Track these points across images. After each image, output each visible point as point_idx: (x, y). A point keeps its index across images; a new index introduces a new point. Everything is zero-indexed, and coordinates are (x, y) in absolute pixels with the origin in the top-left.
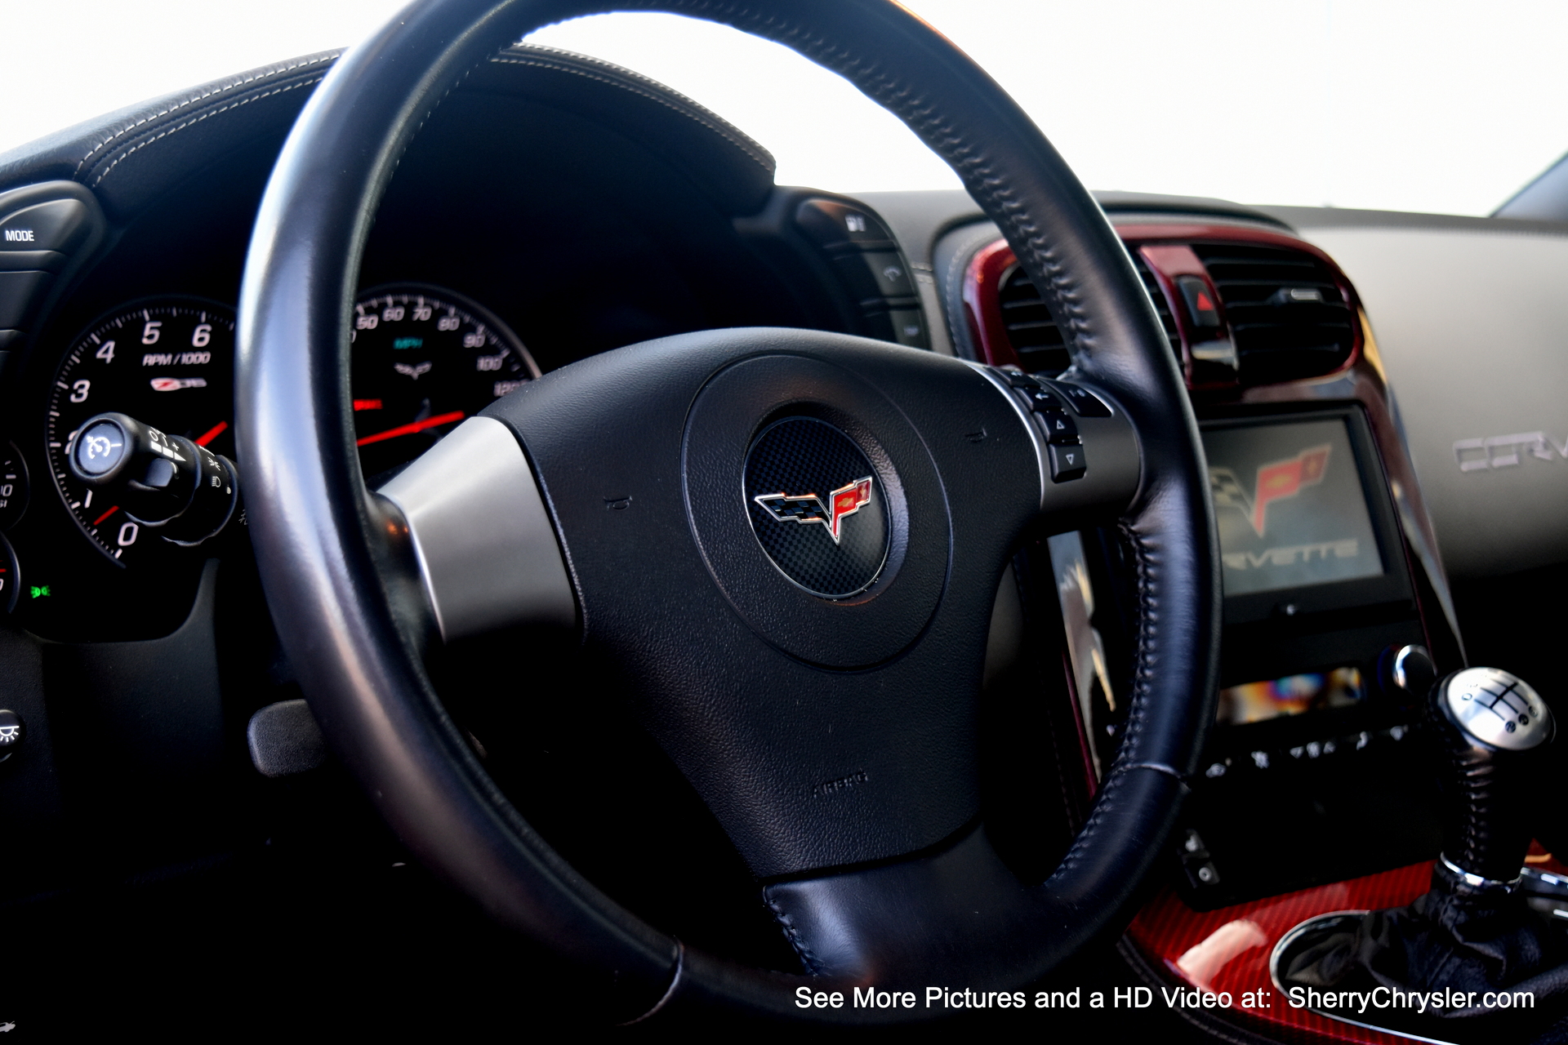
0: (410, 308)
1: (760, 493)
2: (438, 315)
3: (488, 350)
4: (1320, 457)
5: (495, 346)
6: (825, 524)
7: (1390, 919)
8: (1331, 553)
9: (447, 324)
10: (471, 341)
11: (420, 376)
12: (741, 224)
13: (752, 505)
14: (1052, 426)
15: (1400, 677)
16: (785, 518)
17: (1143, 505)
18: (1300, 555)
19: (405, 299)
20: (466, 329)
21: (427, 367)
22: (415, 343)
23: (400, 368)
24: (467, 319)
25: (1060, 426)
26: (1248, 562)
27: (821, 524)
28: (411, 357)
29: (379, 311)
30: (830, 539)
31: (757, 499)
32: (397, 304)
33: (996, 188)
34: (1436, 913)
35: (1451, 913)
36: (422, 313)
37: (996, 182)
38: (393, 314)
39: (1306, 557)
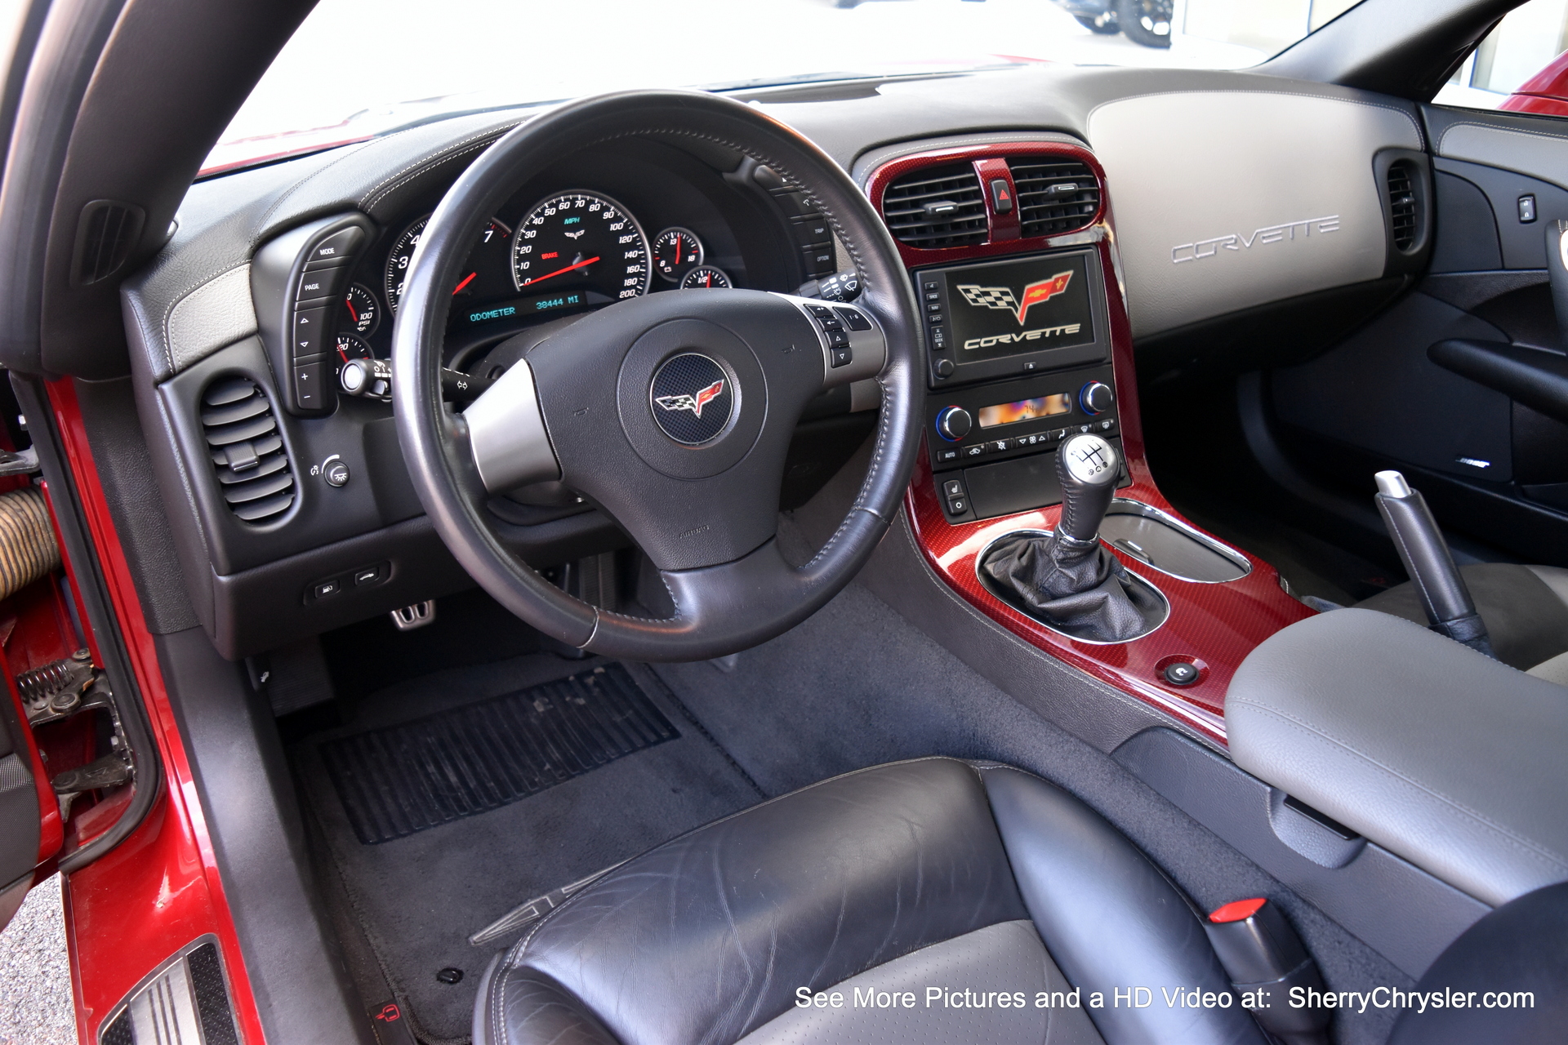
0: (573, 202)
1: (659, 396)
2: (589, 203)
3: (617, 219)
4: (1064, 279)
5: (620, 216)
6: (693, 408)
7: (1034, 546)
8: (1063, 331)
9: (593, 208)
10: (607, 215)
11: (578, 237)
12: (727, 176)
13: (655, 403)
14: (833, 339)
15: (1090, 400)
16: (670, 408)
17: (886, 373)
18: (1044, 333)
19: (571, 197)
20: (605, 209)
21: (582, 232)
22: (576, 220)
23: (567, 234)
24: (605, 204)
25: (838, 339)
26: (1012, 339)
27: (691, 410)
28: (573, 228)
29: (556, 205)
30: (695, 416)
31: (657, 400)
32: (566, 200)
33: (819, 205)
34: (1050, 551)
35: (1056, 552)
36: (580, 203)
37: (820, 203)
38: (563, 206)
39: (1047, 335)
